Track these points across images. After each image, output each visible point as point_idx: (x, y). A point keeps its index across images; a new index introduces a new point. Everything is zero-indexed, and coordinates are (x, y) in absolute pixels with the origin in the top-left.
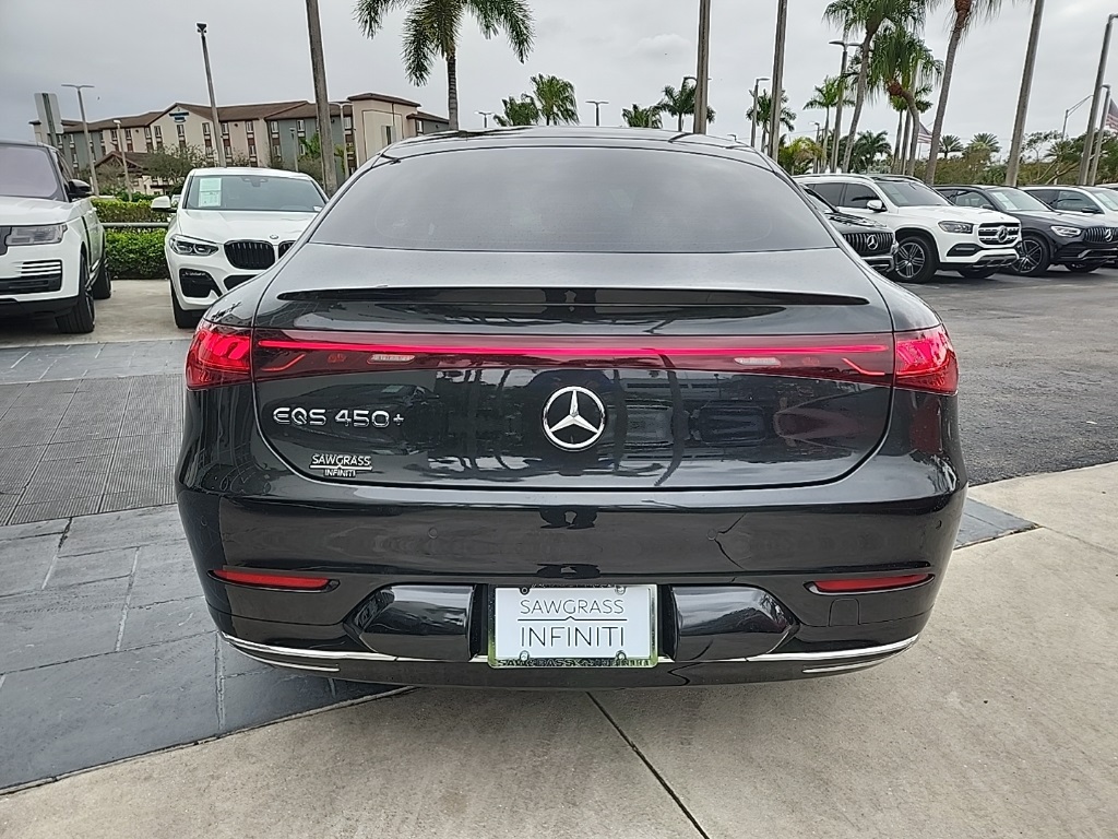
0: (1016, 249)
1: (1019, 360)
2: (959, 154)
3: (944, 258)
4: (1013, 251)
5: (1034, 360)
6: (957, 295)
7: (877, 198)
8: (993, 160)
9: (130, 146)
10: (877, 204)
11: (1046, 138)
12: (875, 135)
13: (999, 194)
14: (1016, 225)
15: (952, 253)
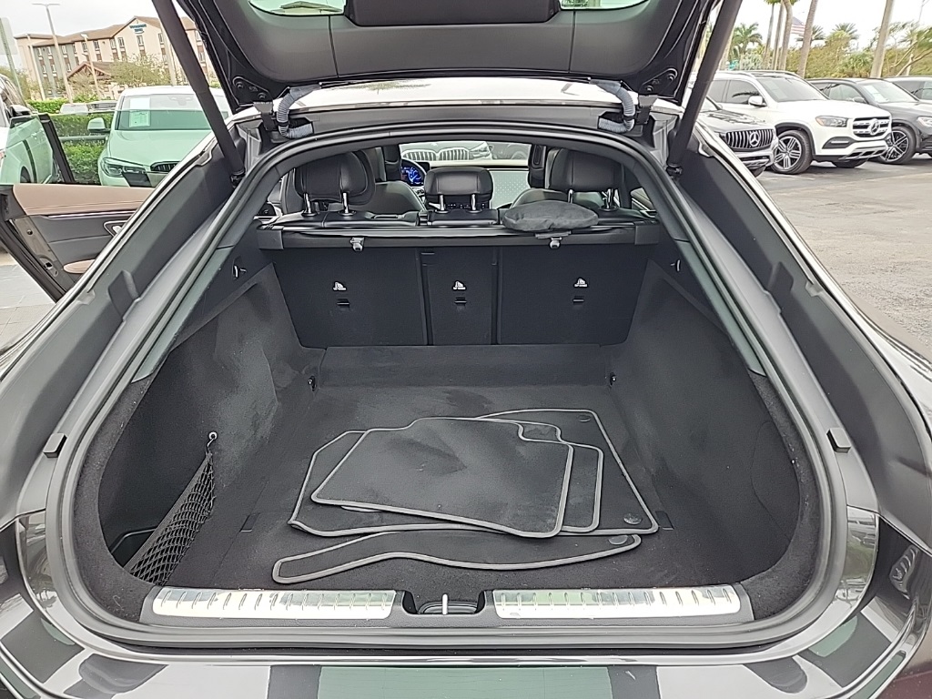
0: (887, 141)
1: (902, 264)
2: (822, 43)
3: (819, 151)
4: (883, 143)
5: (916, 263)
6: (832, 187)
7: (757, 94)
8: (852, 47)
9: (99, 56)
10: (757, 100)
11: (903, 26)
12: (747, 27)
13: (869, 87)
14: (887, 118)
15: (828, 145)
